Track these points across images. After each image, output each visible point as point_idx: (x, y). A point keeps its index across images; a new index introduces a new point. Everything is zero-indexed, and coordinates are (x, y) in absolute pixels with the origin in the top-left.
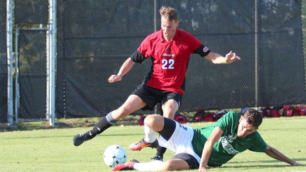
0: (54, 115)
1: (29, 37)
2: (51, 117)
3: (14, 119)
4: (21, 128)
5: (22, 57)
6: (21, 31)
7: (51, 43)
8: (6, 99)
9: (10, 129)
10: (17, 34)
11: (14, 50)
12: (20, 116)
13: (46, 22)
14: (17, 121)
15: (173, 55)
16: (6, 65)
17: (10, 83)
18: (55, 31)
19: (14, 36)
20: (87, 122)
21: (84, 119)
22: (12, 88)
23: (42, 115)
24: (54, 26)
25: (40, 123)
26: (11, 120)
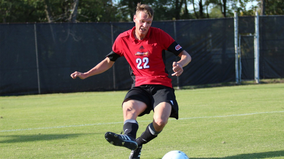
0: (259, 78)
1: (245, 40)
2: (257, 78)
3: (239, 80)
4: (242, 84)
5: (242, 50)
6: (242, 37)
7: (256, 42)
8: (234, 70)
9: (237, 85)
10: (240, 38)
11: (238, 46)
12: (242, 78)
13: (253, 32)
14: (241, 80)
15: (146, 53)
16: (235, 54)
17: (236, 62)
18: (258, 37)
19: (238, 40)
20: (275, 81)
21: (273, 80)
22: (238, 65)
23: (252, 78)
24: (258, 34)
25: (251, 82)
26: (237, 80)
